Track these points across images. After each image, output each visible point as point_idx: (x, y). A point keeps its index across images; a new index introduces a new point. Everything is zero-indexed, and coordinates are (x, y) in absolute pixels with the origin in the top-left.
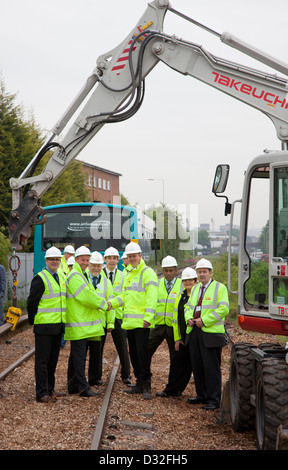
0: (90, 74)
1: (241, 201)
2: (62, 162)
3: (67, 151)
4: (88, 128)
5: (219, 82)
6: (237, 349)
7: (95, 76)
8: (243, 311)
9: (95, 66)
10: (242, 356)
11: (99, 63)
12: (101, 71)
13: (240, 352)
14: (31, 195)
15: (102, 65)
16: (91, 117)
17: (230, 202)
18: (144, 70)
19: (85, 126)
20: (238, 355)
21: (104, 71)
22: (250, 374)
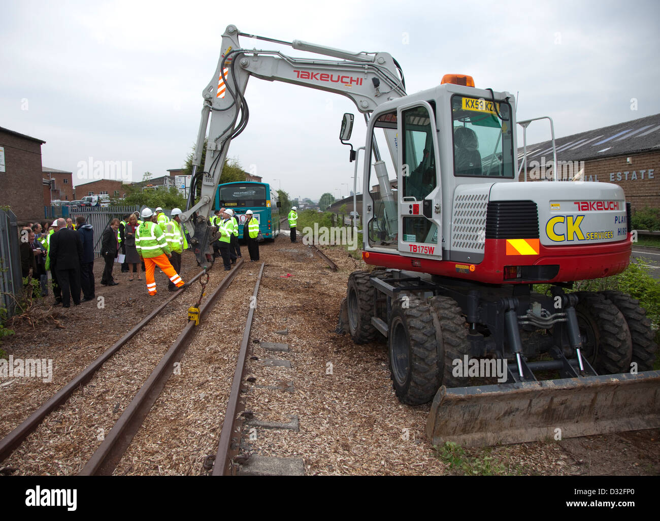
0: (202, 107)
1: (364, 148)
2: (212, 184)
3: (211, 173)
4: (219, 148)
5: (302, 77)
6: (357, 278)
7: (206, 107)
8: (368, 248)
9: (203, 100)
10: (361, 284)
11: (204, 96)
12: (209, 101)
13: (360, 281)
14: (199, 220)
15: (208, 96)
16: (217, 139)
17: (354, 149)
18: (241, 89)
19: (216, 148)
20: (358, 283)
21: (212, 100)
22: (369, 300)
